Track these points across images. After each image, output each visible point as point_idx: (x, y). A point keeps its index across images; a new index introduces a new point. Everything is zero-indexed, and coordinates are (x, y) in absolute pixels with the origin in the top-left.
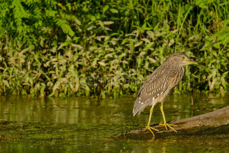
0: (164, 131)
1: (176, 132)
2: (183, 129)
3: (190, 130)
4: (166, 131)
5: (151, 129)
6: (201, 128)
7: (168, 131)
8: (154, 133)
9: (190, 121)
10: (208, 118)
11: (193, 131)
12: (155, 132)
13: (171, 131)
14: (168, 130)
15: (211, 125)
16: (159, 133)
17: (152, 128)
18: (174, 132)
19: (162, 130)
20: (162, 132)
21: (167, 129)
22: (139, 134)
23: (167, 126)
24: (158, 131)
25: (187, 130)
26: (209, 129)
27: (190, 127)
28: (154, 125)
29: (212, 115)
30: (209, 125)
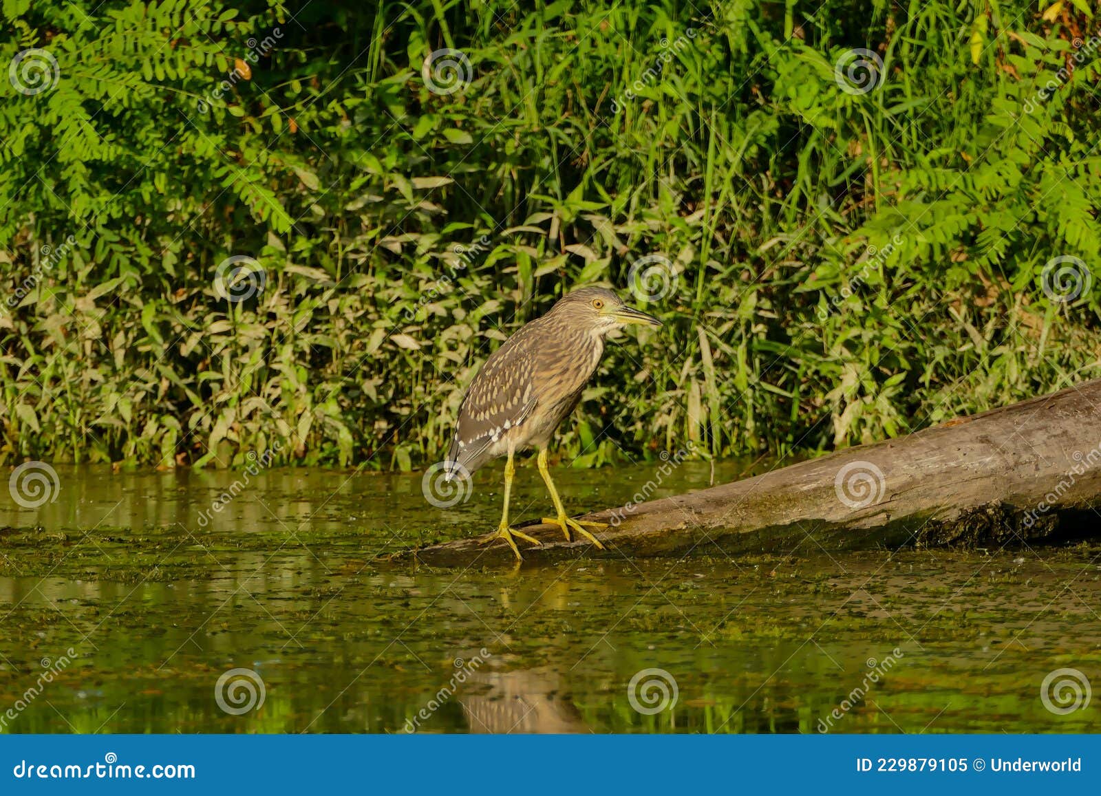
0: (557, 544)
1: (600, 546)
2: (626, 538)
3: (651, 540)
4: (562, 544)
5: (513, 537)
6: (693, 533)
7: (573, 545)
8: (519, 548)
9: (653, 512)
10: (719, 503)
11: (663, 546)
12: (523, 546)
13: (581, 543)
14: (572, 540)
15: (730, 526)
16: (539, 551)
17: (518, 533)
18: (593, 547)
19: (549, 540)
20: (551, 545)
21: (567, 535)
22: (466, 553)
23: (568, 526)
24: (536, 542)
25: (639, 542)
26: (723, 538)
27: (653, 532)
28: (525, 524)
29: (736, 491)
30: (722, 527)
